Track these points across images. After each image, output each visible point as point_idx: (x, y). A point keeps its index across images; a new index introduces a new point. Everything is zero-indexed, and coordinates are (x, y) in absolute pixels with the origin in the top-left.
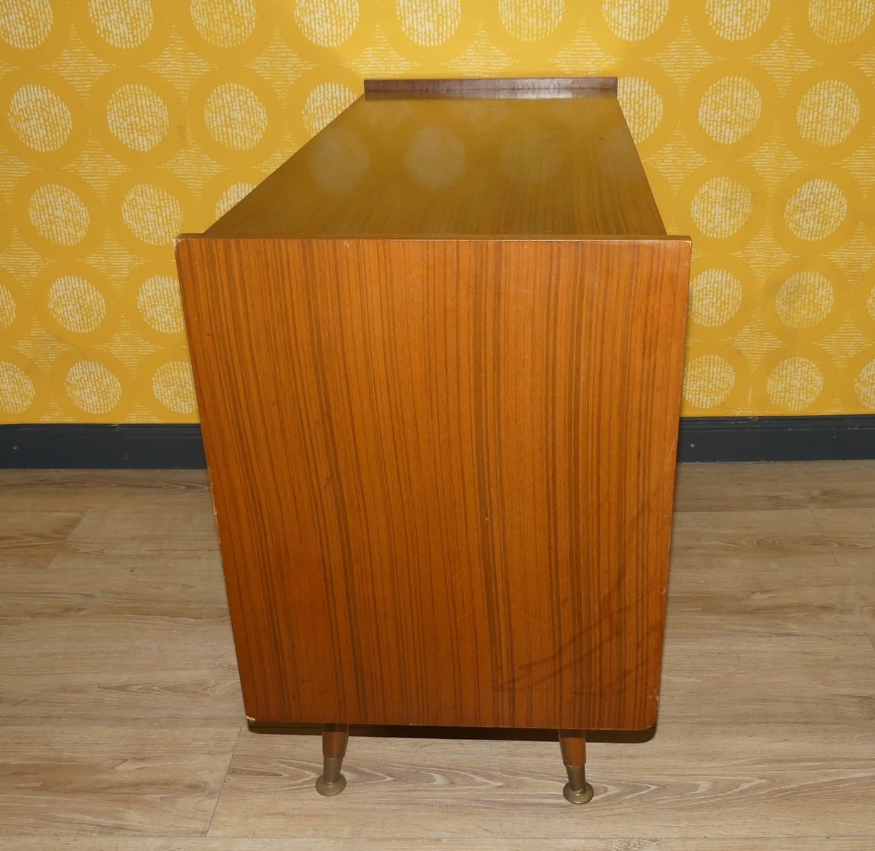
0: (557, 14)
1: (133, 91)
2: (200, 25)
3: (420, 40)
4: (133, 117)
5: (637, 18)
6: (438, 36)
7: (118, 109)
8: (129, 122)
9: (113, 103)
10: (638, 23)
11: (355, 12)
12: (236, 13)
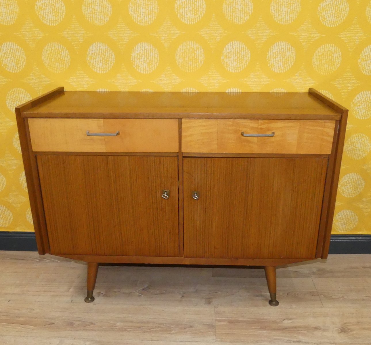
0: (201, 61)
1: (17, 91)
2: (46, 63)
3: (141, 71)
4: (17, 102)
5: (236, 63)
6: (149, 69)
7: (11, 98)
8: (16, 104)
9: (9, 95)
10: (237, 65)
11: (113, 59)
12: (62, 58)
